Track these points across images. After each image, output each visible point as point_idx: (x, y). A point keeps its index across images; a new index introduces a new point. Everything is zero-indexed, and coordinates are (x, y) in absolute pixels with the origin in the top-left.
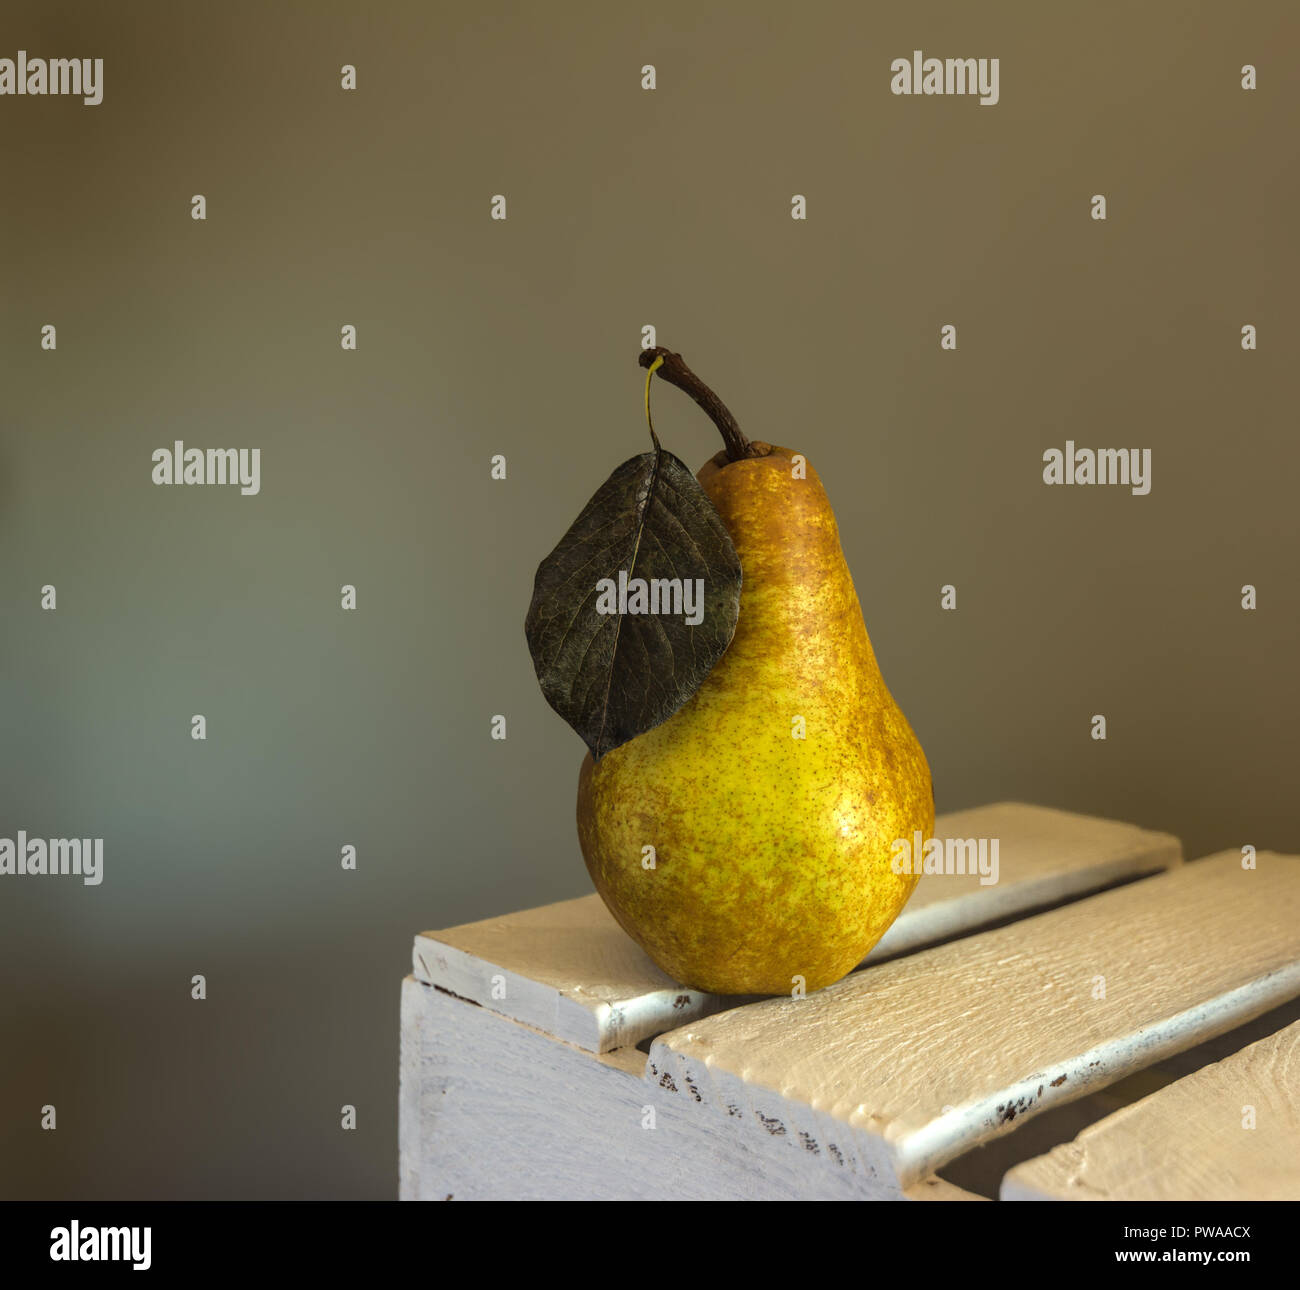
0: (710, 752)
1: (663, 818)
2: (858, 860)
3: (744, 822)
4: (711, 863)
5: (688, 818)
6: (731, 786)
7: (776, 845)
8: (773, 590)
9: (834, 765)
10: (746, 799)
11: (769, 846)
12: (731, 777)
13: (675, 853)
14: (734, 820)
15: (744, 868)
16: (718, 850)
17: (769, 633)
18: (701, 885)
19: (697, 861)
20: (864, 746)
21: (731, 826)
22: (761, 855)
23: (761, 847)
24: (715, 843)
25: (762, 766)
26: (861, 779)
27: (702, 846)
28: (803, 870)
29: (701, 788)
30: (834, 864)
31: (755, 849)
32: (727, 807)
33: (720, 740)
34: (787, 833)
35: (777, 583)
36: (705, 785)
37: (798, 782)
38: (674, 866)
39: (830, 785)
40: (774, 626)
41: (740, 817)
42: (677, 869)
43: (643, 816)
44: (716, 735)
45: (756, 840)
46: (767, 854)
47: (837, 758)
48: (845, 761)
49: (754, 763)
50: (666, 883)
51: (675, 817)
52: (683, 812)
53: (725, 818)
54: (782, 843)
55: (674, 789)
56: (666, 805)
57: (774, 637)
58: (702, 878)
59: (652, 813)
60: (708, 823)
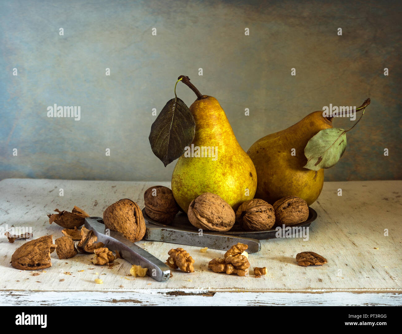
0: (189, 166)
1: (179, 181)
2: (220, 188)
3: (194, 181)
4: (188, 190)
5: (183, 181)
6: (192, 173)
7: (201, 186)
8: (202, 130)
9: (215, 168)
10: (195, 176)
11: (200, 186)
12: (192, 171)
13: (181, 188)
14: (192, 181)
15: (195, 191)
16: (189, 187)
17: (201, 139)
18: (187, 195)
19: (185, 190)
20: (224, 163)
21: (192, 182)
22: (198, 188)
23: (198, 186)
24: (188, 186)
25: (199, 169)
26: (221, 171)
27: (186, 187)
28: (207, 191)
29: (186, 174)
30: (214, 189)
31: (197, 187)
32: (191, 178)
33: (191, 164)
34: (203, 183)
35: (202, 128)
36: (187, 173)
37: (206, 172)
38: (181, 191)
39: (213, 172)
40: (202, 138)
41: (193, 180)
42: (182, 192)
43: (176, 181)
44: (190, 163)
45: (197, 185)
46: (199, 187)
47: (216, 166)
48: (218, 167)
49: (197, 168)
50: (180, 195)
51: (181, 181)
52: (182, 180)
53: (190, 180)
54: (202, 185)
55: (181, 175)
56: (179, 179)
57: (203, 140)
58: (187, 194)
59: (177, 180)
60: (187, 182)
